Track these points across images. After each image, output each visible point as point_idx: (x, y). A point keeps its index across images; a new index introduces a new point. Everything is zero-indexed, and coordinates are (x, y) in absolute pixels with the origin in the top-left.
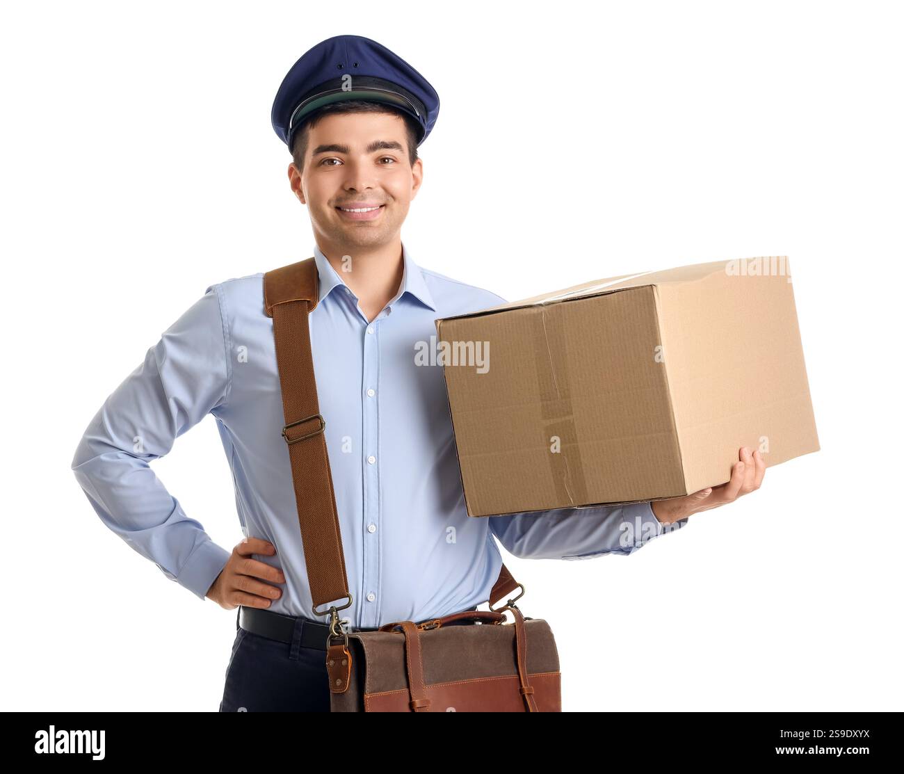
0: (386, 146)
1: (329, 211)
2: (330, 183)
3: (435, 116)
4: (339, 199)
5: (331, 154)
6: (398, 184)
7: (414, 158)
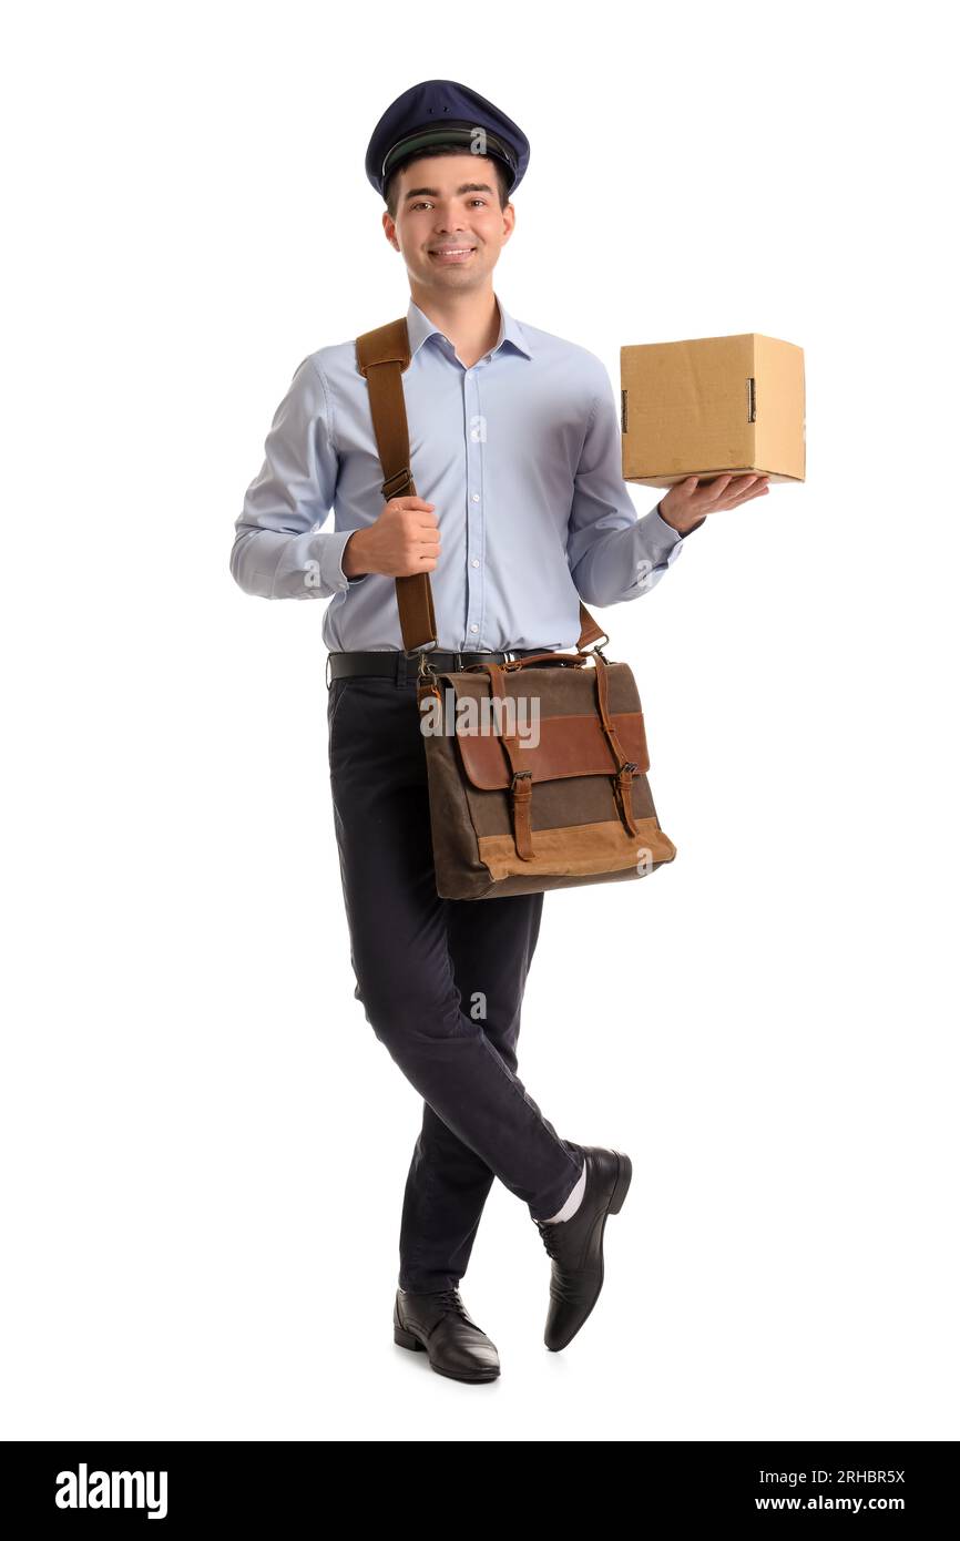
0: (476, 188)
1: (422, 256)
2: (422, 227)
3: (526, 162)
4: (431, 243)
5: (423, 198)
6: (489, 227)
7: (504, 203)
